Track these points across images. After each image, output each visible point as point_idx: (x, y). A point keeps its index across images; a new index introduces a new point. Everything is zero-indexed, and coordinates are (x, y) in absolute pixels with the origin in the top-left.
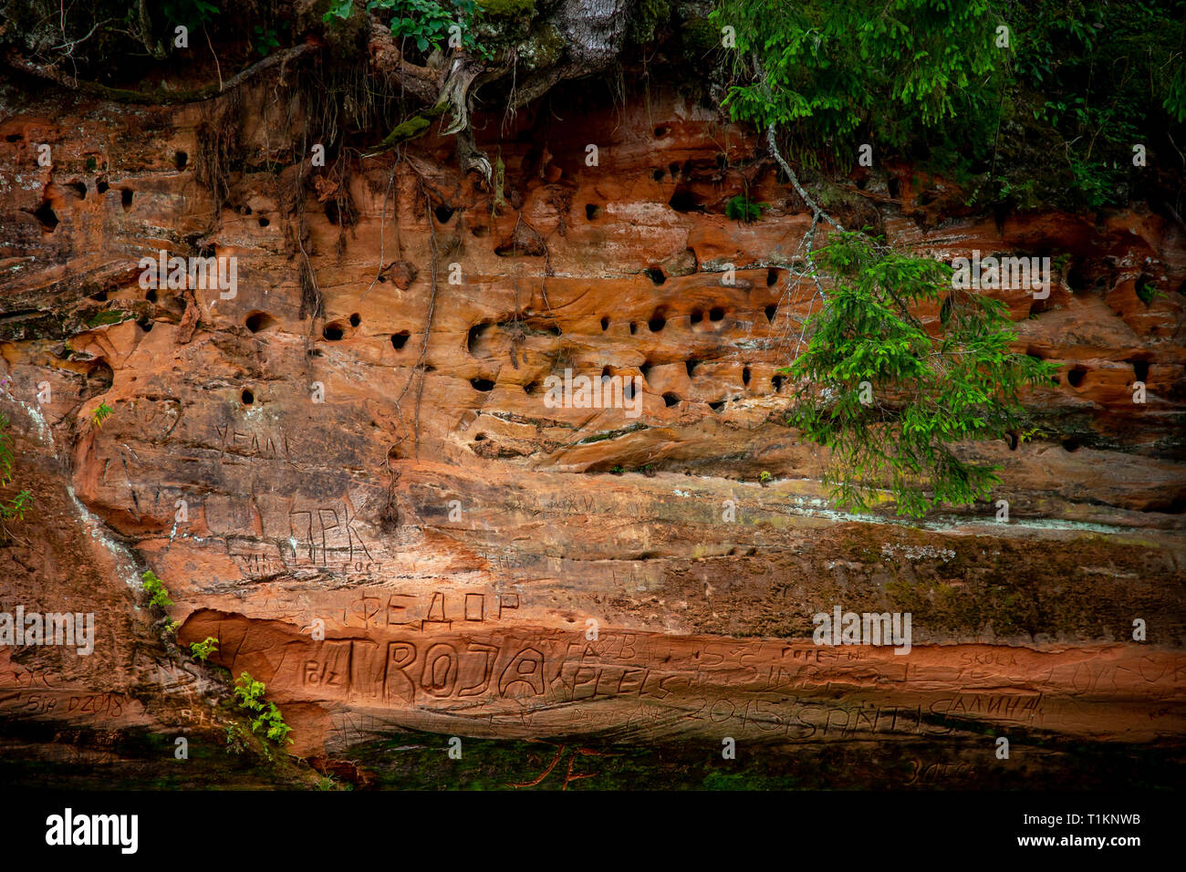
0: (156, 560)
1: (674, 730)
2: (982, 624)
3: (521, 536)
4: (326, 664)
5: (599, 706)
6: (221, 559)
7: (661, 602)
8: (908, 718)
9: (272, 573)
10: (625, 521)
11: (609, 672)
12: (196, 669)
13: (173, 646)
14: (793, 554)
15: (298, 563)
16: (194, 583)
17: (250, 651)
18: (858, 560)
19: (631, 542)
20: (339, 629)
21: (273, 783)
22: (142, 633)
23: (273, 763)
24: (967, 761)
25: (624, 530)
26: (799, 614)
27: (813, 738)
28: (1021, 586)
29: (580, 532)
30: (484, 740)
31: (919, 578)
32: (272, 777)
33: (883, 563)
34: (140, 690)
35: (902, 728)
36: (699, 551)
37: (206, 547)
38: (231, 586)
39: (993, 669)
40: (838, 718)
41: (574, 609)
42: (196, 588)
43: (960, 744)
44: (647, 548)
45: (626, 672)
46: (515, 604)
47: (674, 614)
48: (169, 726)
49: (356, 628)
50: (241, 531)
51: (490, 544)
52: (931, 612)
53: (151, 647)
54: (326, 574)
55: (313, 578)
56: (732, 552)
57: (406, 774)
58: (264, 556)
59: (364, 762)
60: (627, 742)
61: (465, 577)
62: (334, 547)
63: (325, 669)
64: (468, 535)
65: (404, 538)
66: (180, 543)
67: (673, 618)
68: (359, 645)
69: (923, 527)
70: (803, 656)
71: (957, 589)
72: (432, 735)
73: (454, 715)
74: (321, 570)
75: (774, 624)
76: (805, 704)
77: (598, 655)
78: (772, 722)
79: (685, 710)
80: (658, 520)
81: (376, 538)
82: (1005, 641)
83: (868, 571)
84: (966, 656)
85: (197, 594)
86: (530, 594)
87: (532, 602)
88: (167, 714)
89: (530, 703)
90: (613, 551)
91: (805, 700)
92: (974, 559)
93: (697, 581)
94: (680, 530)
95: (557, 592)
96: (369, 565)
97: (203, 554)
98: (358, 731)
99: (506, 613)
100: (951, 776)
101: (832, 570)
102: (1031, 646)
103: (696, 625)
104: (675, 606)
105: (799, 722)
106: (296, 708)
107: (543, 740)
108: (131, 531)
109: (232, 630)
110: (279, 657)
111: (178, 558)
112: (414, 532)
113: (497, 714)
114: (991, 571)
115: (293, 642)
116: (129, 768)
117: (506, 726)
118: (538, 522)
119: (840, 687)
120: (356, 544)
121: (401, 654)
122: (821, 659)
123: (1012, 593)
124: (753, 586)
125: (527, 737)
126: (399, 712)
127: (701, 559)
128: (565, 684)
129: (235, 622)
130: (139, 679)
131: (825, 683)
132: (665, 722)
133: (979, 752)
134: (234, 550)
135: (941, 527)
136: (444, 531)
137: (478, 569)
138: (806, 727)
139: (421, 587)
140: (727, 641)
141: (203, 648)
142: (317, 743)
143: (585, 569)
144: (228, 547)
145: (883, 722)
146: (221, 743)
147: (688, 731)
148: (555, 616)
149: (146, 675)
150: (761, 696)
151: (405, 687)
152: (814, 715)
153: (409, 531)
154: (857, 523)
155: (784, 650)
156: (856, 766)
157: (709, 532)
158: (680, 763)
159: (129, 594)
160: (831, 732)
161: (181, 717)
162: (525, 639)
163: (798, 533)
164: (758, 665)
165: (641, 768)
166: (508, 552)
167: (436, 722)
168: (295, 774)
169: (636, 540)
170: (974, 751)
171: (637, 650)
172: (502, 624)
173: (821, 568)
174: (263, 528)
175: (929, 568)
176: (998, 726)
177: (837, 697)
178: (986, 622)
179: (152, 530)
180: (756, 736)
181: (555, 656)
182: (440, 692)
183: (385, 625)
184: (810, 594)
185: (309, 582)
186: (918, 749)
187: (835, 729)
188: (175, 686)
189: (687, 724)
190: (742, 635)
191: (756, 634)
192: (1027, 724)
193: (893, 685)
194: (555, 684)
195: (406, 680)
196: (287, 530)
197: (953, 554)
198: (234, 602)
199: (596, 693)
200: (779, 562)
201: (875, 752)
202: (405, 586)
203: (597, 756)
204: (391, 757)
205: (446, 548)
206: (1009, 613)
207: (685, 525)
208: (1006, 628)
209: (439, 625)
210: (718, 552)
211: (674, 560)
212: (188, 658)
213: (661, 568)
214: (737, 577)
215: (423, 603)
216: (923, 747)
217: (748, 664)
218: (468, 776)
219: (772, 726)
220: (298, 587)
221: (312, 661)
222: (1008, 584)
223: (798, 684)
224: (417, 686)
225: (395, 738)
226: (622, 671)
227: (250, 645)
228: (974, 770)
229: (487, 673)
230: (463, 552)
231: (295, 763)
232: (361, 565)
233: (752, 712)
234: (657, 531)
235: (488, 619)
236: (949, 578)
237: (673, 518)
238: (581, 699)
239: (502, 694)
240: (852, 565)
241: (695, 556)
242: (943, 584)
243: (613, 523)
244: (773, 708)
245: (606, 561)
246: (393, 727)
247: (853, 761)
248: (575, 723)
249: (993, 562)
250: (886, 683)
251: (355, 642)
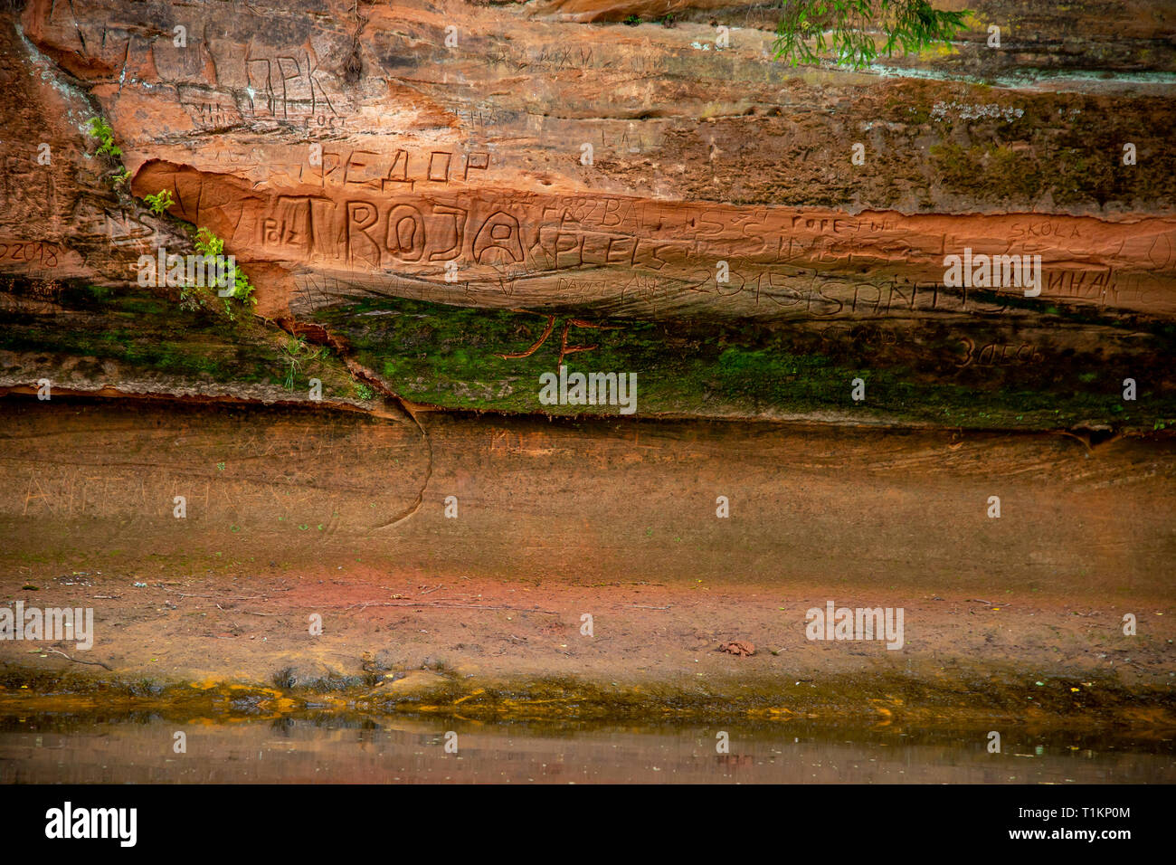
0: (109, 106)
1: (677, 302)
2: (1041, 191)
3: (500, 91)
4: (284, 222)
5: (588, 276)
6: (172, 108)
7: (654, 166)
8: (951, 295)
9: (226, 125)
10: (627, 76)
11: (594, 240)
12: (154, 223)
13: (127, 197)
14: (824, 114)
15: (256, 114)
16: (144, 131)
17: (209, 205)
18: (901, 121)
19: (629, 99)
20: (294, 186)
21: (235, 343)
22: (90, 183)
23: (235, 323)
24: (1029, 342)
25: (624, 86)
26: (817, 180)
27: (841, 314)
28: (1100, 148)
29: (570, 88)
30: (463, 308)
31: (974, 140)
32: (232, 336)
33: (931, 124)
34: (78, 240)
35: (946, 306)
36: (709, 110)
37: (155, 94)
38: (182, 137)
39: (1051, 241)
40: (867, 294)
41: (549, 171)
42: (147, 138)
43: (1017, 323)
44: (647, 105)
45: (612, 240)
46: (484, 164)
47: (667, 179)
48: (112, 279)
49: (310, 185)
50: (192, 79)
51: (461, 99)
52: (980, 179)
53: (98, 197)
54: (286, 127)
55: (272, 131)
56: (751, 112)
57: (380, 340)
58: (218, 106)
59: (334, 325)
60: (625, 315)
61: (433, 134)
62: (296, 98)
63: (283, 228)
64: (436, 88)
65: (368, 90)
66: (130, 89)
67: (665, 183)
68: (316, 203)
69: (994, 83)
70: (817, 225)
71: (1021, 152)
72: (405, 301)
73: (425, 280)
74: (281, 123)
75: (784, 191)
76: (827, 278)
77: (578, 221)
78: (790, 297)
79: (687, 282)
80: (667, 75)
81: (340, 90)
82: (1066, 209)
83: (911, 133)
84: (1017, 227)
85: (148, 144)
86: (503, 153)
87: (503, 163)
88: (112, 266)
89: (510, 270)
90: (606, 110)
91: (826, 273)
92: (1046, 118)
93: (702, 143)
94: (691, 87)
95: (534, 152)
96: (332, 118)
97: (153, 101)
98: (323, 294)
99: (472, 173)
100: (1011, 358)
101: (868, 131)
102: (1098, 215)
103: (691, 190)
104: (670, 170)
105: (821, 297)
106: (259, 267)
107: (530, 309)
108: (83, 75)
109: (189, 186)
110: (237, 213)
111: (129, 105)
112: (379, 85)
113: (473, 281)
114: (1065, 132)
115: (248, 198)
116: (74, 319)
117: (485, 293)
118: (524, 76)
119: (865, 260)
120: (319, 96)
121: (361, 214)
122: (838, 229)
123: (1088, 156)
124: (769, 150)
125: (511, 306)
126: (364, 275)
127: (711, 119)
128: (545, 251)
129: (189, 174)
130: (78, 229)
131: (846, 255)
132: (665, 295)
133: (1041, 332)
134: (185, 98)
135: (1017, 84)
136: (409, 84)
137: (449, 125)
138: (830, 303)
139: (385, 144)
140: (726, 208)
141: (158, 201)
142: (282, 304)
143: (570, 128)
144: (179, 95)
145: (920, 299)
146: (174, 299)
147: (693, 305)
148: (527, 178)
149: (90, 225)
150: (772, 268)
151: (369, 249)
152: (839, 290)
153: (373, 82)
154: (910, 80)
155: (794, 219)
156: (895, 345)
157: (726, 90)
158: (691, 338)
159: (80, 142)
160: (860, 309)
161: (127, 271)
162: (493, 202)
163: (835, 91)
164: (764, 235)
165: (645, 343)
166: (483, 108)
167: (406, 287)
168: (261, 335)
169: (635, 98)
170: (1035, 330)
171: (622, 217)
172: (467, 185)
173: (855, 130)
174: (217, 75)
175: (988, 129)
176: (1062, 305)
177: (865, 271)
178: (1046, 189)
179: (104, 74)
180: (773, 311)
181: (530, 221)
182: (408, 255)
183: (341, 183)
184: (835, 159)
185: (267, 135)
186: (969, 328)
187: (865, 306)
188: (125, 238)
189: (691, 297)
190: (744, 202)
191: (760, 202)
192: (1098, 302)
193: (928, 259)
194: (534, 251)
195: (369, 242)
196: (243, 78)
197: (1020, 113)
198: (185, 153)
199: (582, 262)
200: (805, 123)
201: (917, 331)
202: (368, 142)
203: (593, 329)
204: (361, 321)
205: (412, 102)
206: (1078, 179)
207: (699, 81)
208: (1070, 196)
209: (400, 184)
210: (734, 111)
211: (679, 120)
212: (145, 211)
213: (661, 128)
214: (750, 139)
215: (387, 160)
216: (972, 326)
217: (751, 234)
218: (451, 344)
219: (791, 301)
220: (254, 140)
221: (270, 219)
222: (1085, 147)
223: (814, 256)
224: (382, 249)
225: (366, 303)
226: (608, 238)
227: (207, 200)
228: (1038, 351)
229: (458, 237)
230: (430, 107)
231: (262, 324)
232: (324, 119)
233: (764, 285)
234: (663, 88)
235: (452, 179)
236: (1011, 140)
237: (685, 74)
238: (567, 267)
239: (477, 260)
240: (893, 126)
241: (704, 116)
242: (1002, 147)
243: (613, 78)
244: (789, 281)
245: (597, 119)
246: (360, 291)
247: (891, 340)
248: (563, 293)
249: (1070, 122)
250: (919, 256)
251: (313, 201)
